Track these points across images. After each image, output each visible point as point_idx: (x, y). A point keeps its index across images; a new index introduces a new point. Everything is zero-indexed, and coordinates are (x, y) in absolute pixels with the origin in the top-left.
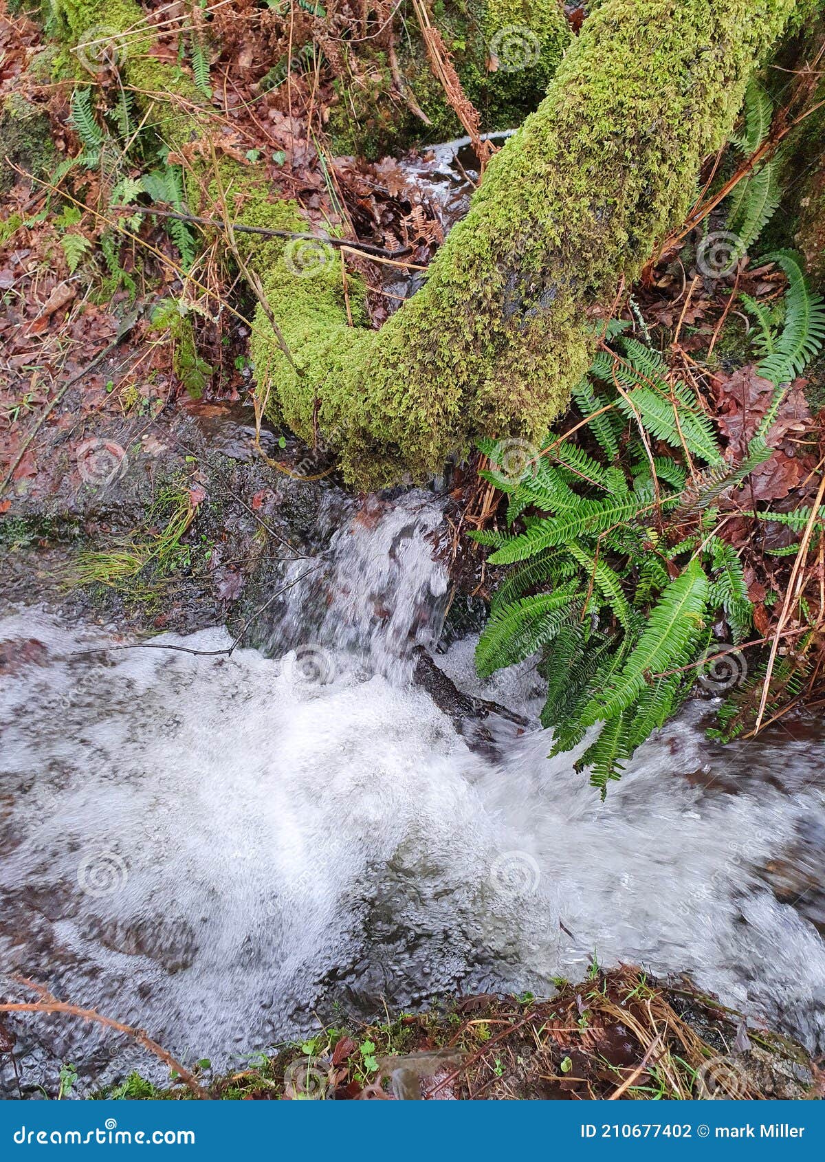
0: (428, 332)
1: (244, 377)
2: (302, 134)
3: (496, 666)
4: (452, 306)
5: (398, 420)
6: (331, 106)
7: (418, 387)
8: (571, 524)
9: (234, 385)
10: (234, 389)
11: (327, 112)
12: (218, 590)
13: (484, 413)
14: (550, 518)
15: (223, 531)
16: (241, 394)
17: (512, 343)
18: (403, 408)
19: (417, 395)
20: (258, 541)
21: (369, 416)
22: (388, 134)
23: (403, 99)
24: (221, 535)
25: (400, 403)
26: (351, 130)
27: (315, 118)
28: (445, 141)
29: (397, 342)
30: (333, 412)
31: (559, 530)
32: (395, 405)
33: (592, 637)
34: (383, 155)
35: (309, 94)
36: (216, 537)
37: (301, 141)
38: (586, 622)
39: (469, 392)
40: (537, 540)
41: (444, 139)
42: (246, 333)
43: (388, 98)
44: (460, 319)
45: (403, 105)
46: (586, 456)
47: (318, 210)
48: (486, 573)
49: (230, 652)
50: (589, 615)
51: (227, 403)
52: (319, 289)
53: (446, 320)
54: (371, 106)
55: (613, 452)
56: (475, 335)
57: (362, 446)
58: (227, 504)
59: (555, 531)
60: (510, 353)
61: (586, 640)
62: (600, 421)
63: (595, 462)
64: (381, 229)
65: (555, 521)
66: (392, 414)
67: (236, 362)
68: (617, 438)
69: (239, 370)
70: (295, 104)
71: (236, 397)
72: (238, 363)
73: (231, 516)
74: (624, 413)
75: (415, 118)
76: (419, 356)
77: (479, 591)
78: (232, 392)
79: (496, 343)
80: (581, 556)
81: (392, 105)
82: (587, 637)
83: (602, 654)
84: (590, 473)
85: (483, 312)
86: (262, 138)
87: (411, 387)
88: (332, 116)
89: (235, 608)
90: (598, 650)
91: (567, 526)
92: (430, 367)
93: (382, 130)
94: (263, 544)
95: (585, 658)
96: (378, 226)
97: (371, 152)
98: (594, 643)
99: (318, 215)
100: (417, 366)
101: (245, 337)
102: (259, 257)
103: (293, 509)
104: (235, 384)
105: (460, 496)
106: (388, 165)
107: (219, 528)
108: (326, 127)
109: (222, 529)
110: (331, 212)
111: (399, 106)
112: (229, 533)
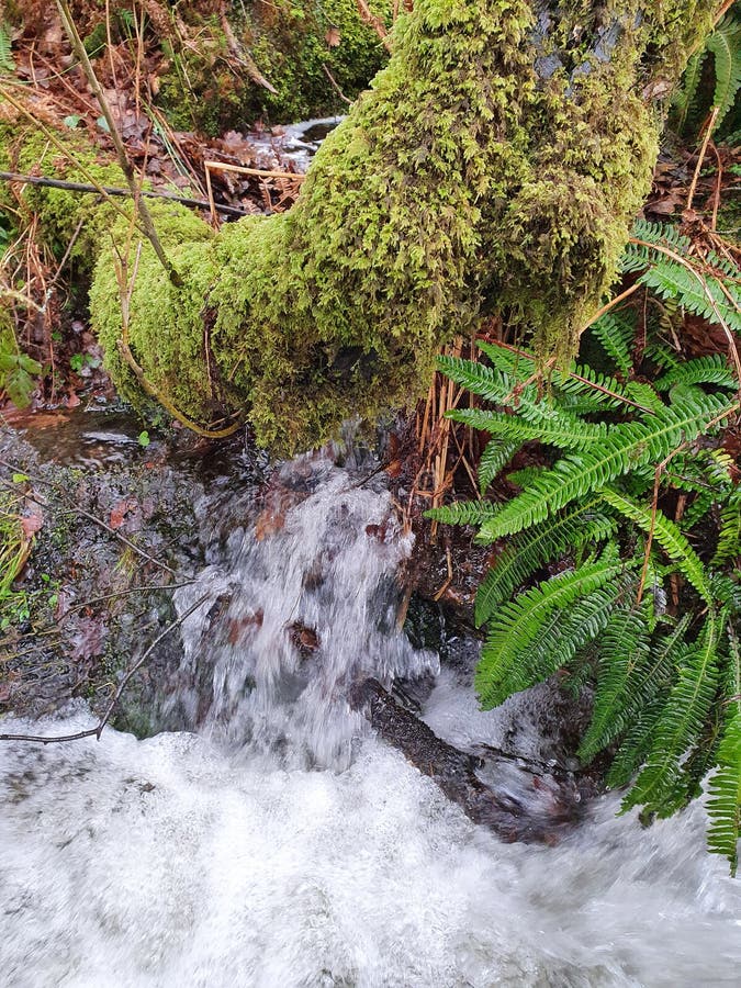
0: (411, 119)
1: (83, 378)
2: (130, 105)
3: (508, 690)
4: (450, 68)
5: (373, 276)
6: (160, 74)
7: (406, 211)
8: (605, 460)
9: (71, 389)
10: (72, 393)
11: (156, 82)
12: (72, 648)
13: (529, 237)
14: (570, 457)
15: (72, 565)
16: (81, 399)
17: (561, 117)
18: (382, 250)
19: (405, 223)
20: (123, 572)
21: (313, 288)
22: (230, 104)
23: (243, 67)
24: (71, 572)
25: (376, 242)
26: (187, 101)
27: (143, 90)
28: (291, 123)
29: (357, 147)
30: (238, 320)
31: (587, 471)
32: (367, 245)
33: (659, 623)
34: (226, 130)
35: (133, 64)
36: (64, 575)
37: (129, 112)
38: (647, 601)
39: (493, 211)
40: (554, 492)
41: (289, 120)
42: (82, 328)
43: (226, 65)
44: (469, 84)
45: (242, 73)
46: (593, 373)
47: (158, 175)
48: (453, 566)
49: (97, 732)
50: (649, 590)
51: (65, 410)
52: (176, 241)
53: (444, 91)
54: (207, 73)
55: (626, 365)
56: (496, 111)
57: (289, 371)
58: (74, 528)
59: (581, 474)
60: (559, 133)
61: (652, 630)
62: (605, 322)
63: (608, 379)
64: (236, 200)
65: (578, 460)
66: (362, 265)
67: (72, 362)
68: (629, 345)
69: (76, 370)
70: (119, 76)
71: (75, 402)
72: (75, 363)
73: (81, 544)
74: (657, 292)
75: (257, 88)
76: (402, 158)
77: (445, 591)
78: (69, 397)
79: (530, 125)
80: (623, 505)
81: (231, 72)
82: (652, 625)
83: (677, 646)
84: (608, 390)
85: (505, 73)
86: (81, 109)
87: (395, 209)
88: (162, 86)
89: (98, 666)
90: (669, 641)
91: (599, 464)
92: (422, 173)
93: (222, 101)
94: (130, 574)
95: (651, 657)
96: (232, 196)
97: (212, 126)
98: (663, 630)
99: (160, 180)
100: (399, 177)
101: (81, 332)
102: (92, 223)
103: (170, 520)
104: (73, 388)
105: (399, 470)
106: (233, 139)
107: (65, 562)
108: (157, 100)
109: (70, 562)
110: (175, 175)
111: (240, 74)
112: (80, 567)
